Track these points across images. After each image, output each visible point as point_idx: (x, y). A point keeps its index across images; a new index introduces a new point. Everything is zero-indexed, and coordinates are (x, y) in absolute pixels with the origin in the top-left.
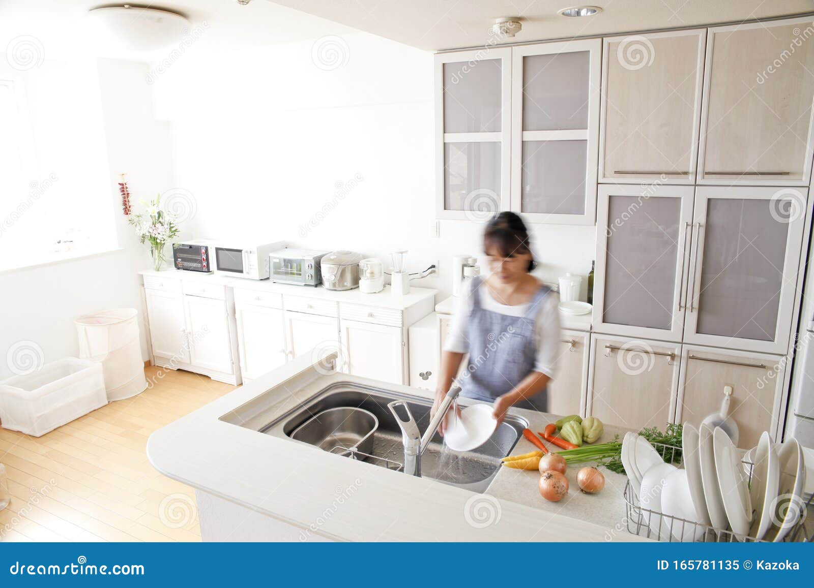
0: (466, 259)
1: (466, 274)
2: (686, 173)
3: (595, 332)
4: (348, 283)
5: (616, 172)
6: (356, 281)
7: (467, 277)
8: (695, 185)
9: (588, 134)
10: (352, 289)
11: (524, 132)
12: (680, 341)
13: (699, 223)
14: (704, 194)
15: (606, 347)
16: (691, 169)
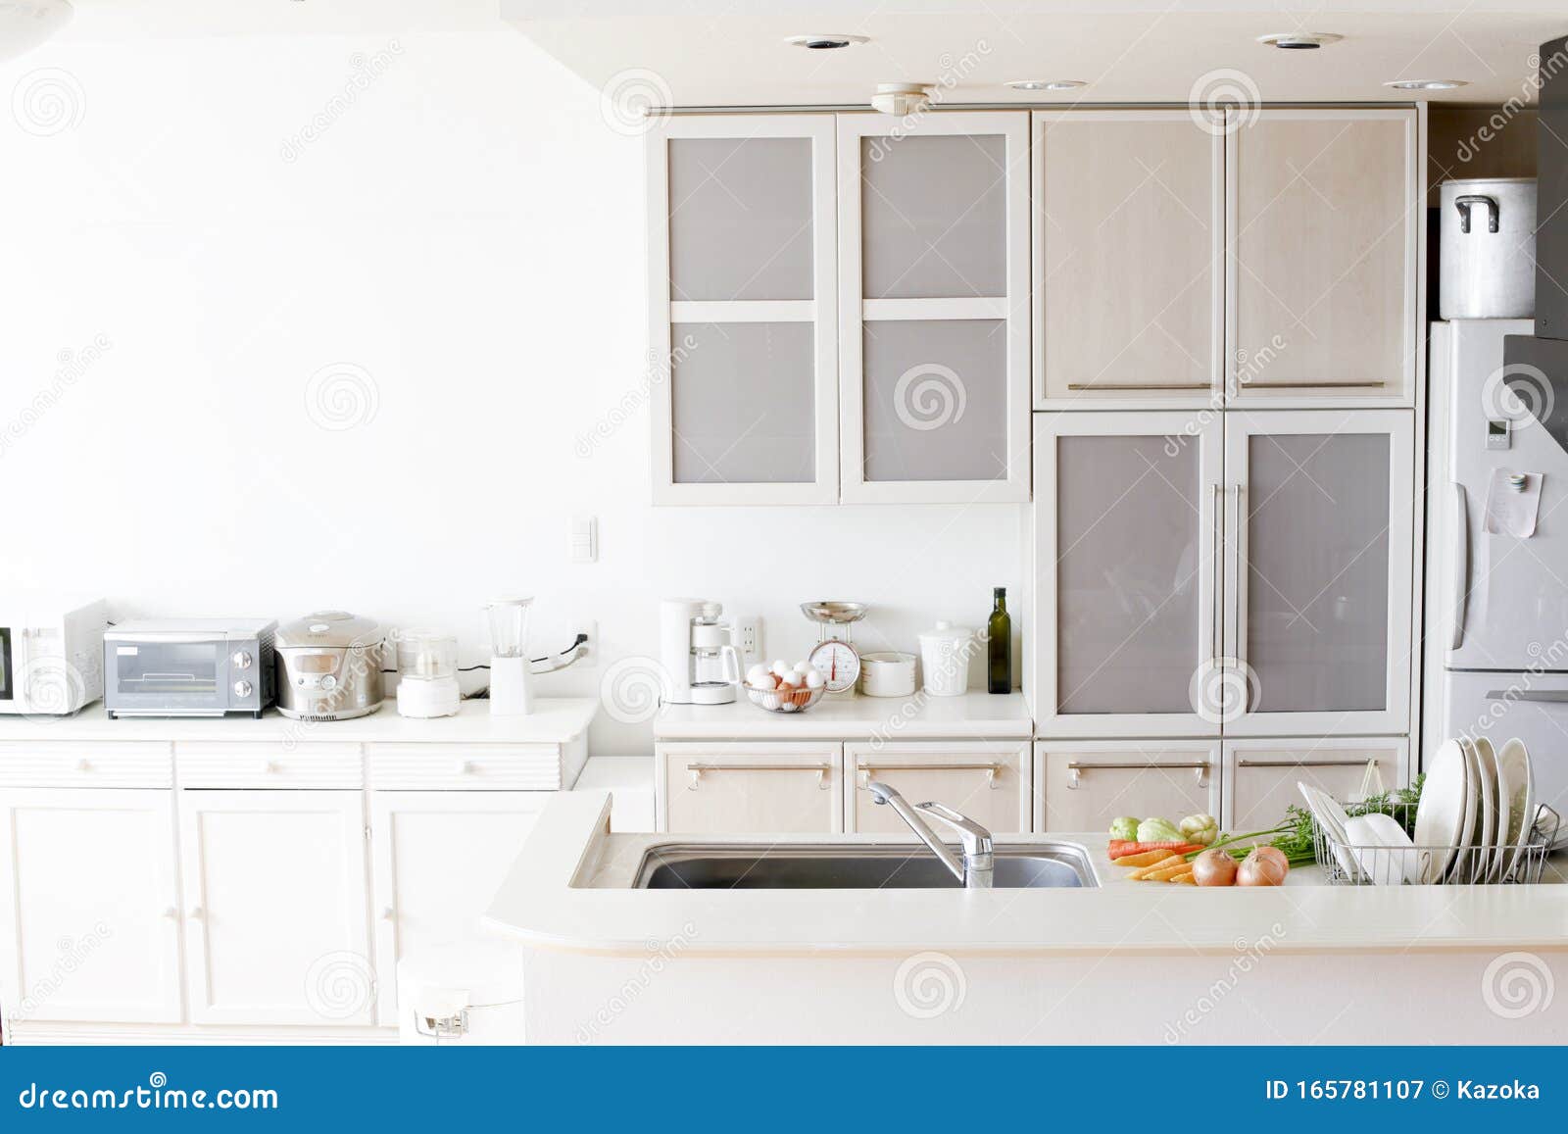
0: (699, 607)
1: (698, 644)
2: (1207, 386)
3: (1039, 739)
4: (361, 699)
5: (1072, 387)
6: (380, 694)
7: (701, 649)
8: (1224, 410)
9: (1009, 308)
10: (371, 713)
11: (867, 301)
12: (1218, 733)
13: (1239, 486)
14: (1241, 427)
15: (1071, 767)
16: (1215, 378)
